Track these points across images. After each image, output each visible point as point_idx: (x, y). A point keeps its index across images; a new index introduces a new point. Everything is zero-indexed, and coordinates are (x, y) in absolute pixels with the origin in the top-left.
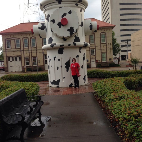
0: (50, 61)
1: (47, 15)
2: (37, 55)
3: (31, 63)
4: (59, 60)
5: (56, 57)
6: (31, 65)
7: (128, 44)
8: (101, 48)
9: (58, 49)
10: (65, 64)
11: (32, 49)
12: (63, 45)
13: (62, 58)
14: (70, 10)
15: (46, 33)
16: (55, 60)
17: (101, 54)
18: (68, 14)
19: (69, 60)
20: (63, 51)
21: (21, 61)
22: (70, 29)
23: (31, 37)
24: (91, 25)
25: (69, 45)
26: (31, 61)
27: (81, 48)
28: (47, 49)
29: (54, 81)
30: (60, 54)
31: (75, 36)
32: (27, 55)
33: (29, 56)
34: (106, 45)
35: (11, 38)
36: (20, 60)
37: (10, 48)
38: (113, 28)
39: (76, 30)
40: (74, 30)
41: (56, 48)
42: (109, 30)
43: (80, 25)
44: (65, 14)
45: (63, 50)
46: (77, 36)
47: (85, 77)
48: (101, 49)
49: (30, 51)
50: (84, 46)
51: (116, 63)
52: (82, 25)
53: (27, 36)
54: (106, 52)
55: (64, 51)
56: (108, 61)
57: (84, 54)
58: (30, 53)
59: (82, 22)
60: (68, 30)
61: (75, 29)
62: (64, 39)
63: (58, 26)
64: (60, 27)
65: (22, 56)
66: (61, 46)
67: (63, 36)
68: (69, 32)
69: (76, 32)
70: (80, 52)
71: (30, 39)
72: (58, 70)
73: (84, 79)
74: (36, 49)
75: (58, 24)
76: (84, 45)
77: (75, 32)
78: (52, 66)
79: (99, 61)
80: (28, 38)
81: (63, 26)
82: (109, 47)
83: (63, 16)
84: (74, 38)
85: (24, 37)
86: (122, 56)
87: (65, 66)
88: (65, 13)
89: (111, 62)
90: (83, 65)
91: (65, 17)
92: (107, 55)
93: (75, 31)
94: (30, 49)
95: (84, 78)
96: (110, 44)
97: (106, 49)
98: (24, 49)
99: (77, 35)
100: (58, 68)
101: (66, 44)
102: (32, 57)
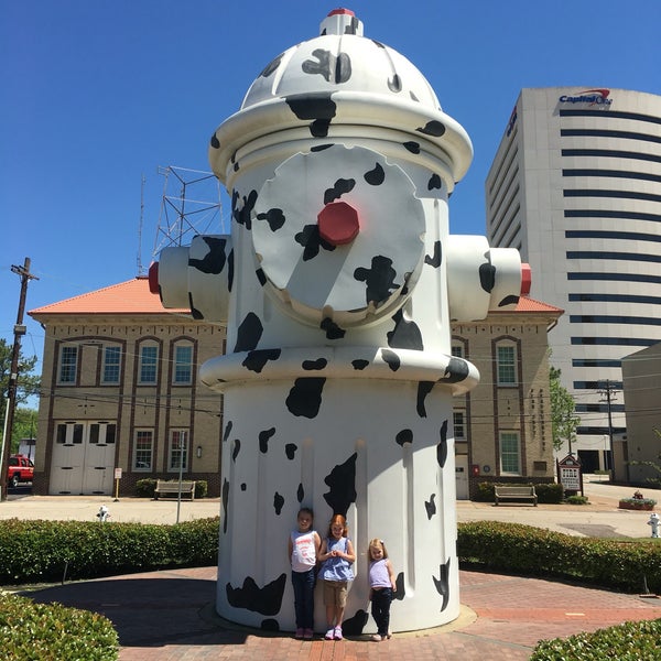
0: (235, 455)
1: (245, 198)
2: (192, 422)
3: (160, 456)
4: (291, 450)
5: (272, 431)
6: (160, 469)
7: (609, 400)
8: (496, 408)
9: (292, 385)
10: (328, 480)
11: (174, 392)
12: (321, 363)
15: (230, 290)
16: (264, 448)
17: (496, 438)
18: (361, 184)
19: (355, 456)
20: (319, 401)
21: (114, 445)
22: (368, 266)
23: (175, 340)
24: (487, 261)
26: (161, 447)
27: (424, 385)
28: (225, 381)
29: (249, 581)
30: (297, 414)
31: (398, 317)
32: (145, 419)
33: (157, 421)
34: (521, 398)
35: (83, 338)
36: (110, 439)
37: (74, 384)
38: (551, 321)
39: (407, 277)
40: (394, 273)
42: (533, 330)
43: (428, 260)
44: (344, 186)
46: (406, 318)
47: (444, 569)
48: (496, 416)
49: (163, 402)
50: (448, 375)
52: (436, 261)
53: (159, 335)
54: (522, 430)
55: (324, 395)
56: (530, 472)
57: (445, 423)
58: (163, 411)
59: (438, 246)
60: (360, 274)
61: (400, 269)
62: (331, 327)
63: (300, 249)
64: (310, 254)
65: (123, 421)
66: (307, 365)
67: (328, 307)
68: (362, 286)
69: (405, 291)
70: (422, 412)
71: (172, 346)
72: (278, 512)
73: (442, 585)
74: (194, 391)
76: (448, 370)
77: (397, 287)
78: (244, 487)
80: (161, 343)
81: (330, 247)
82: (533, 407)
83: (330, 195)
84: (391, 326)
85: (143, 336)
86: (579, 451)
87: (327, 489)
88: (346, 178)
89: (542, 478)
90: (433, 496)
91: (345, 198)
92: (523, 442)
93: (399, 280)
94: (164, 391)
95: (439, 579)
96: (537, 393)
97: (522, 416)
98: (138, 390)
99: (410, 313)
100: (279, 502)
102: (168, 428)
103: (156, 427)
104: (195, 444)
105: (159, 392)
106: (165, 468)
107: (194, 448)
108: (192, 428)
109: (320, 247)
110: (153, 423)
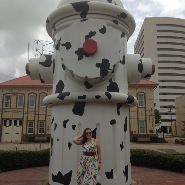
0: (55, 129)
1: (58, 41)
3: (36, 129)
4: (74, 127)
5: (68, 120)
7: (171, 111)
8: (138, 114)
9: (74, 104)
11: (40, 110)
12: (84, 97)
13: (80, 124)
14: (104, 26)
15: (53, 73)
16: (65, 126)
17: (138, 123)
19: (96, 129)
21: (22, 126)
24: (141, 63)
25: (98, 97)
27: (120, 104)
29: (59, 173)
31: (111, 81)
32: (31, 118)
33: (35, 119)
34: (146, 111)
35: (12, 93)
36: (20, 124)
37: (9, 107)
38: (155, 87)
39: (114, 66)
41: (69, 103)
42: (149, 90)
43: (121, 61)
45: (84, 107)
46: (113, 81)
48: (138, 116)
49: (37, 113)
50: (128, 101)
51: (160, 138)
52: (123, 63)
54: (146, 120)
57: (126, 117)
58: (37, 116)
59: (124, 57)
64: (80, 58)
65: (24, 119)
66: (80, 97)
67: (86, 77)
68: (99, 69)
69: (113, 72)
70: (119, 113)
71: (39, 95)
74: (46, 109)
75: (77, 52)
77: (111, 69)
78: (58, 140)
79: (135, 132)
80: (36, 94)
81: (87, 55)
82: (149, 113)
84: (108, 84)
85: (30, 92)
86: (162, 127)
88: (93, 31)
89: (152, 135)
90: (123, 142)
91: (92, 38)
92: (146, 124)
93: (111, 67)
94: (37, 109)
95: (125, 171)
96: (150, 109)
97: (146, 116)
98: (29, 109)
99: (115, 79)
100: (70, 145)
101: (90, 94)
102: (38, 121)
103: (35, 121)
104: (47, 125)
105: (35, 110)
106: (37, 133)
107: (47, 127)
108: (46, 120)
109: (84, 56)
110: (33, 119)
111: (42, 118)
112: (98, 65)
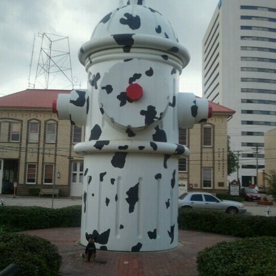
0: (89, 182)
1: (94, 75)
3: (40, 177)
4: (113, 181)
5: (105, 173)
8: (201, 157)
9: (114, 155)
10: (128, 193)
11: (46, 146)
12: (126, 147)
13: (119, 178)
14: (151, 68)
15: (87, 113)
16: (101, 179)
17: (201, 171)
18: (144, 76)
19: (138, 184)
20: (124, 161)
22: (146, 110)
23: (47, 121)
24: (194, 105)
25: (141, 148)
26: (40, 173)
27: (167, 156)
28: (86, 153)
29: (95, 232)
30: (115, 167)
31: (157, 128)
32: (32, 159)
33: (38, 160)
34: (214, 152)
38: (229, 116)
39: (161, 114)
40: (155, 113)
41: (107, 153)
42: (221, 120)
43: (170, 104)
45: (125, 158)
46: (160, 128)
48: (201, 160)
49: (41, 151)
50: (177, 152)
51: (233, 194)
53: (39, 118)
54: (213, 167)
55: (127, 159)
56: (217, 187)
58: (41, 156)
59: (174, 98)
61: (159, 111)
62: (130, 132)
63: (119, 102)
64: (122, 104)
65: (21, 159)
66: (120, 148)
67: (129, 126)
68: (144, 117)
69: (160, 118)
70: (165, 166)
71: (45, 124)
72: (107, 205)
73: (171, 234)
74: (56, 146)
75: (119, 97)
76: (177, 150)
77: (157, 118)
78: (93, 195)
79: (196, 185)
80: (40, 122)
81: (131, 101)
82: (219, 157)
83: (131, 80)
84: (154, 131)
85: (31, 118)
86: (243, 177)
87: (127, 197)
88: (138, 73)
89: (222, 190)
91: (137, 82)
92: (214, 173)
93: (158, 115)
94: (41, 146)
96: (221, 150)
97: (214, 160)
98: (29, 145)
99: (162, 127)
100: (108, 201)
101: (133, 144)
102: (43, 163)
103: (38, 163)
104: (57, 171)
105: (39, 146)
106: (42, 183)
107: (56, 173)
108: (55, 163)
109: (127, 101)
110: (36, 161)
111: (49, 159)
112: (142, 113)
